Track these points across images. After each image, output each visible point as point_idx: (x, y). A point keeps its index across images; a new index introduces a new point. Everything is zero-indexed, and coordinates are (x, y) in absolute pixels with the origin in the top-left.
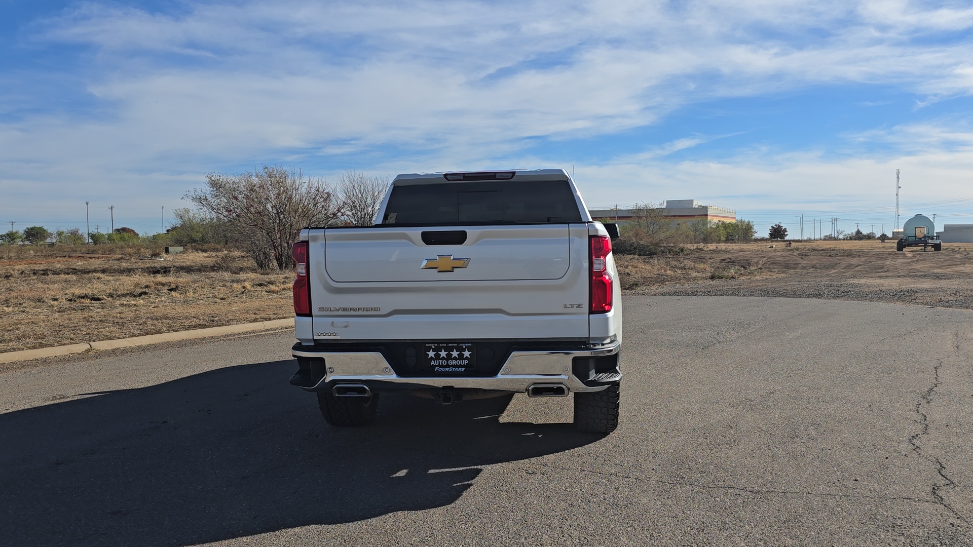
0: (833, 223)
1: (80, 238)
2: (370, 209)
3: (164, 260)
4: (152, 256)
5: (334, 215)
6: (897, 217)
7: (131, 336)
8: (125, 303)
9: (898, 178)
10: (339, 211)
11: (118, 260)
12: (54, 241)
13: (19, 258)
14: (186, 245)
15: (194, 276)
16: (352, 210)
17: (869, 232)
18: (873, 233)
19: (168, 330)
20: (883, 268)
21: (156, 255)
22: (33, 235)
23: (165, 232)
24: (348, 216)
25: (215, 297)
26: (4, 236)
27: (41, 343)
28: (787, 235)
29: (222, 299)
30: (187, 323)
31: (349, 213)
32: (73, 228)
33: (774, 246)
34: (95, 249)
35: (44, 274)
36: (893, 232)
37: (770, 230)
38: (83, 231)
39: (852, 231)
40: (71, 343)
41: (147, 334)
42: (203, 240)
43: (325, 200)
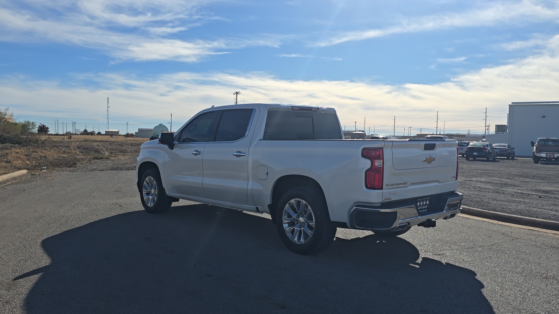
0: (73, 125)
6: (108, 123)
9: (108, 102)
17: (92, 131)
18: (94, 131)
28: (49, 131)
33: (65, 138)
36: (106, 131)
37: (38, 127)
39: (82, 130)
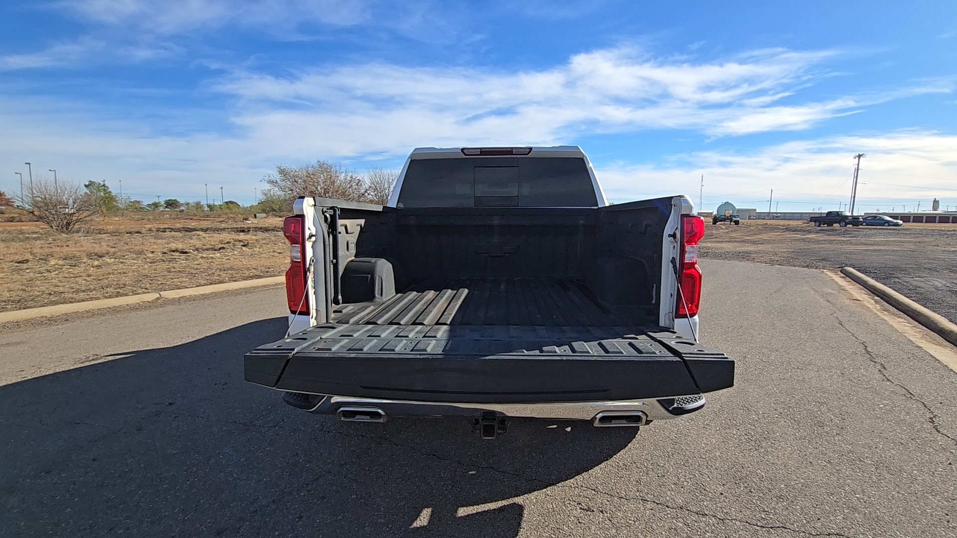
1: (202, 207)
2: (387, 191)
3: (251, 222)
4: (243, 219)
5: (363, 194)
7: (197, 286)
8: (205, 256)
9: (702, 180)
10: (366, 192)
11: (220, 222)
12: (184, 208)
13: (156, 219)
14: (269, 213)
15: (266, 235)
16: (375, 191)
19: (230, 280)
20: (712, 236)
21: (246, 219)
22: (170, 205)
23: (257, 204)
24: (372, 195)
25: (274, 251)
26: (151, 205)
27: (118, 292)
29: (280, 253)
30: (247, 273)
31: (372, 193)
32: (197, 201)
34: (209, 214)
35: (163, 232)
38: (204, 202)
40: (144, 293)
41: (211, 284)
42: (280, 210)
43: (357, 185)
